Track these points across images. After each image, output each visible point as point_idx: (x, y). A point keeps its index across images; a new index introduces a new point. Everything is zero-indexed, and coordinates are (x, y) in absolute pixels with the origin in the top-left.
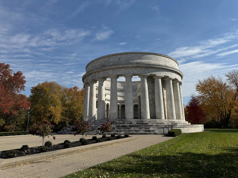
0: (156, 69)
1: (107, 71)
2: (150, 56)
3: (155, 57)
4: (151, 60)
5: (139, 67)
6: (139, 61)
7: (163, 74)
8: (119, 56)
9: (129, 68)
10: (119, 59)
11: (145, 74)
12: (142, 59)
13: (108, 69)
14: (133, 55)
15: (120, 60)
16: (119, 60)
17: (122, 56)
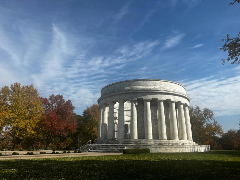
0: (143, 93)
2: (139, 82)
3: (144, 83)
4: (140, 86)
5: (128, 93)
6: (129, 88)
7: (150, 97)
8: (115, 85)
9: (121, 94)
11: (133, 99)
12: (131, 86)
14: (125, 83)
15: (115, 88)
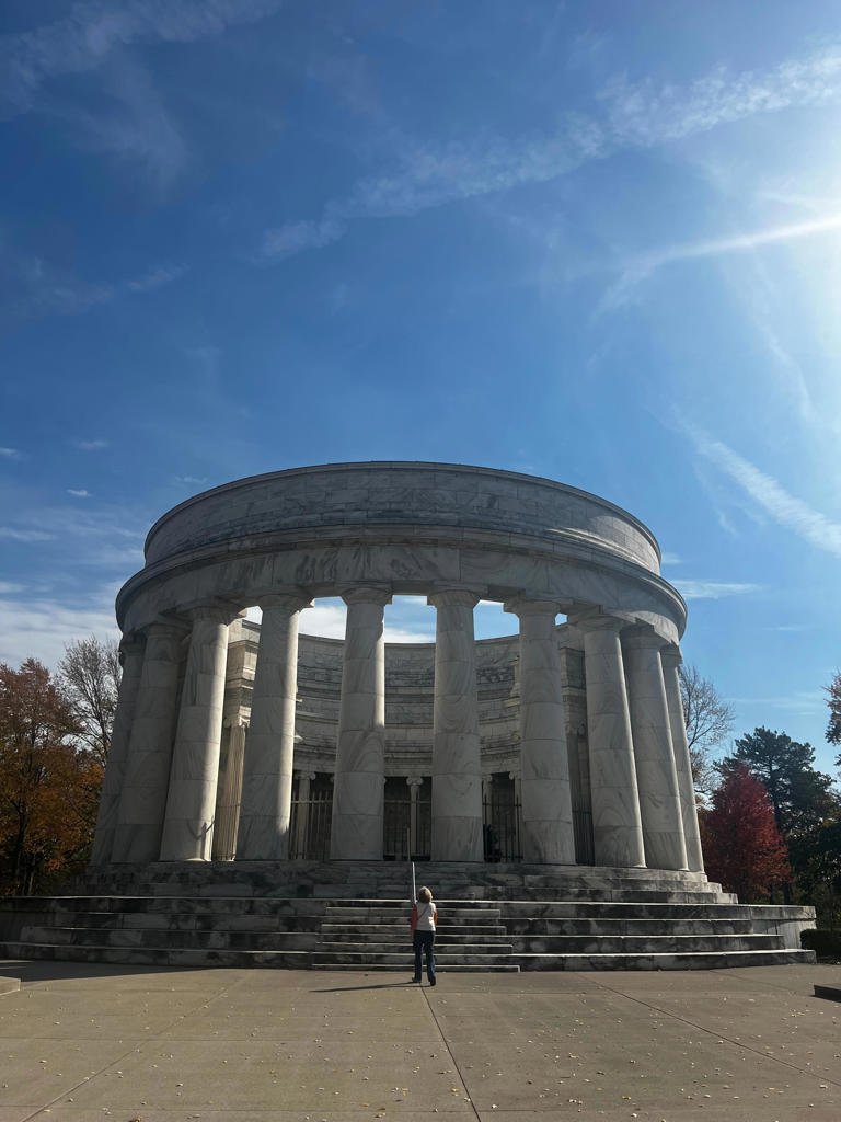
1: (428, 553)
8: (492, 485)
10: (493, 498)
13: (435, 543)
15: (496, 505)
16: (491, 506)
17: (506, 487)
